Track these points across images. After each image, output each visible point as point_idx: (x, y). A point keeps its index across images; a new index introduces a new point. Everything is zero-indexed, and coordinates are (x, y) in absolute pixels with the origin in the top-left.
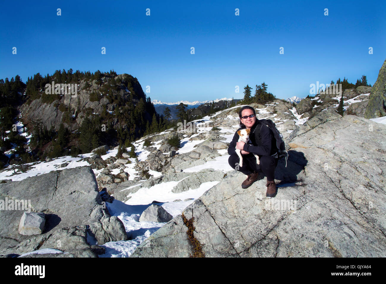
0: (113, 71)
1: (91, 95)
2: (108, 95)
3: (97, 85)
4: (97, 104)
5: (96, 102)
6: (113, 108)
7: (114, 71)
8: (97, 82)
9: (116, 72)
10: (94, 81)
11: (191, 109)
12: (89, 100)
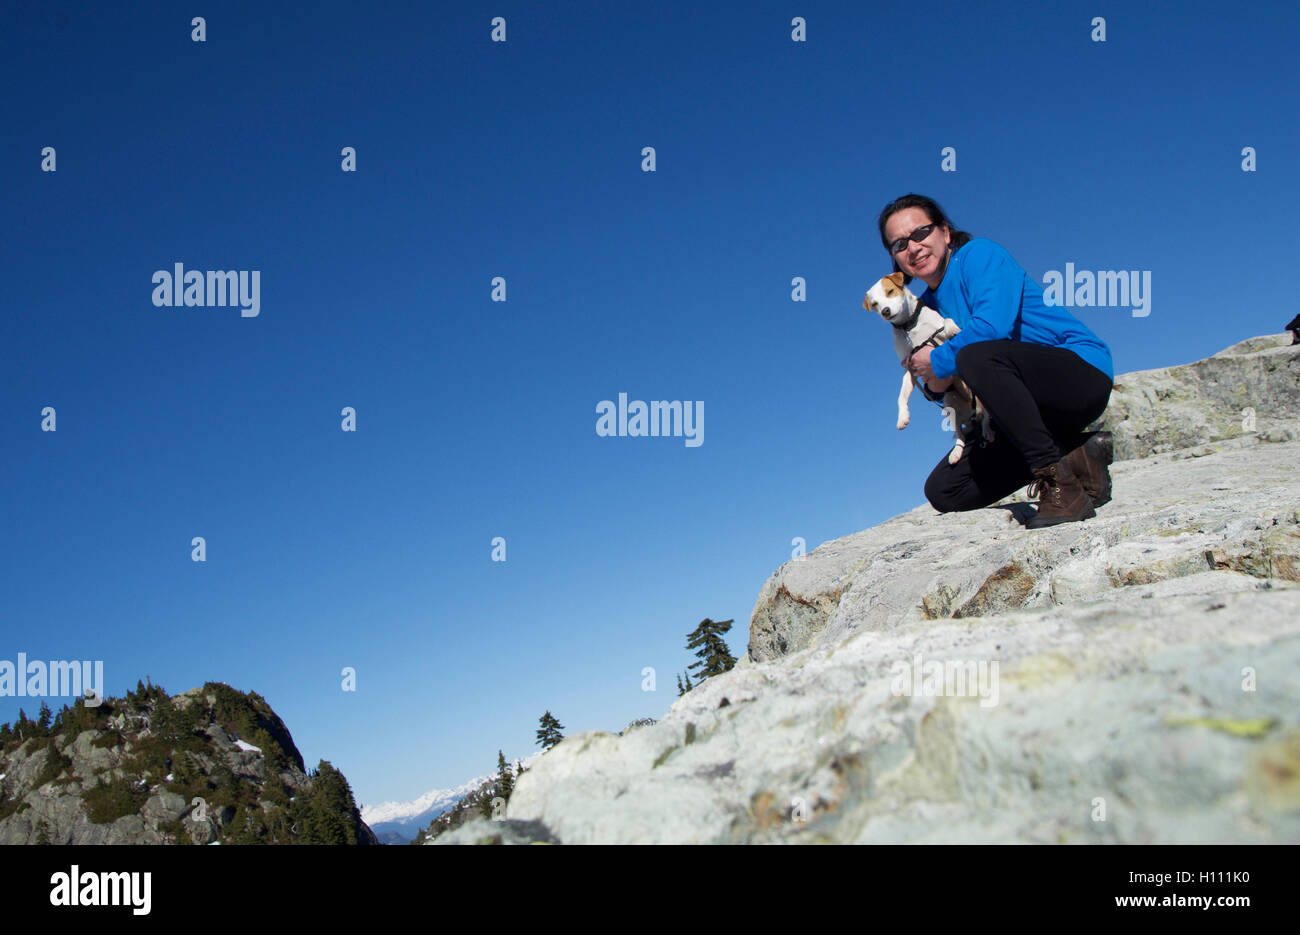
0: (150, 685)
1: (88, 796)
2: (170, 777)
3: (104, 750)
4: (134, 828)
5: (127, 818)
6: (213, 831)
7: (154, 685)
8: (100, 739)
9: (161, 685)
10: (85, 737)
11: (448, 815)
12: (85, 820)
